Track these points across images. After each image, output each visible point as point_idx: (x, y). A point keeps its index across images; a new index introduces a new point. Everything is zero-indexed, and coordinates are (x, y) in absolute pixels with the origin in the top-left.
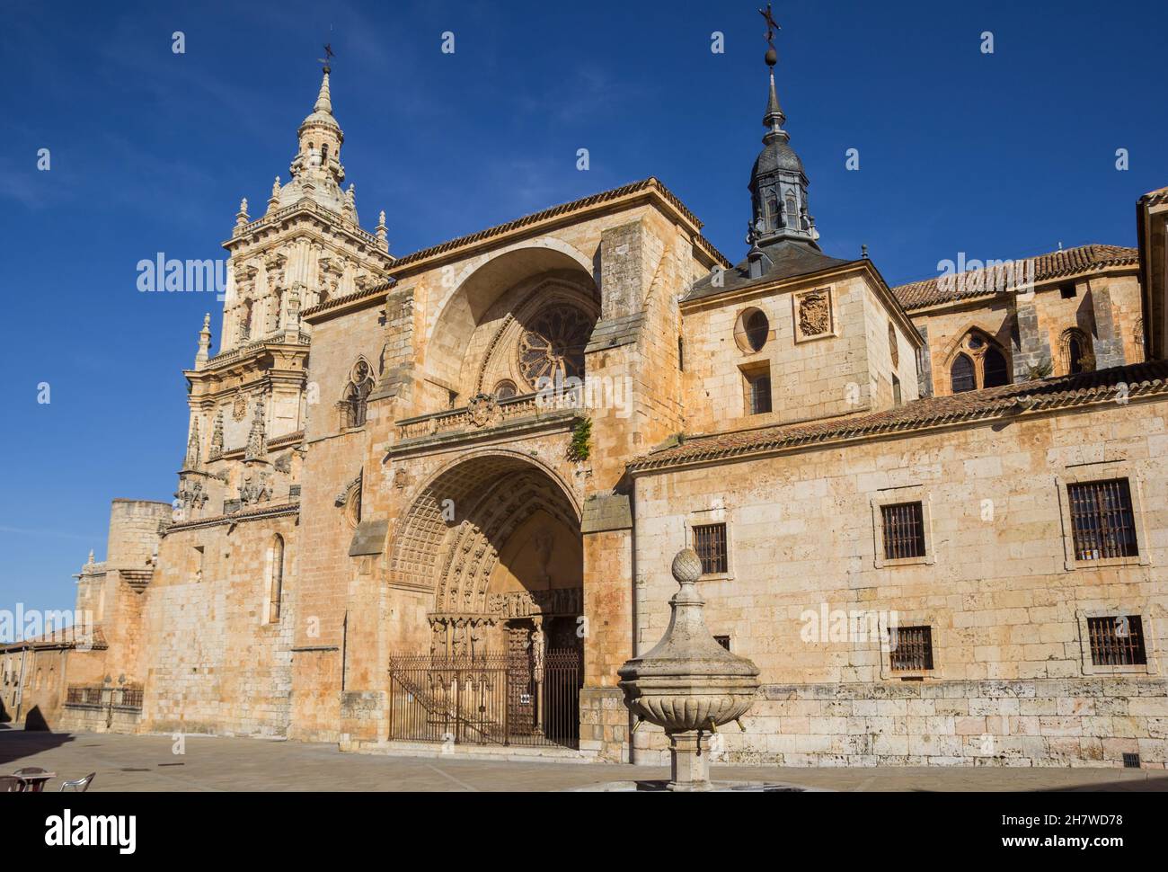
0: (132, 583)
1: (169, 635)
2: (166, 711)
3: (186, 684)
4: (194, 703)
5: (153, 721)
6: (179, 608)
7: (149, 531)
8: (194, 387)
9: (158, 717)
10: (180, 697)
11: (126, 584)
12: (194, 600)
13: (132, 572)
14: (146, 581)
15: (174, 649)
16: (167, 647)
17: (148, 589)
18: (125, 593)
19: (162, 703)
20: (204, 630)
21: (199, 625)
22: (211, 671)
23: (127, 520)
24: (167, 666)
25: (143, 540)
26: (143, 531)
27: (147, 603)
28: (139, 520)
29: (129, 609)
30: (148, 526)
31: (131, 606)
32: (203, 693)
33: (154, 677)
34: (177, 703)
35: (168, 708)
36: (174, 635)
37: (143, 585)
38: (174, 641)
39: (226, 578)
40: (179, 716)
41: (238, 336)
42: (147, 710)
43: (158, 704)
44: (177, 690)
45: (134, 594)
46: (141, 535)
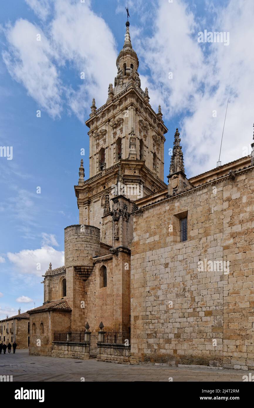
0: (81, 274)
1: (153, 289)
2: (156, 347)
3: (177, 325)
4: (191, 340)
5: (142, 354)
6: (162, 267)
7: (89, 243)
8: (80, 195)
9: (148, 352)
10: (171, 336)
11: (78, 275)
12: (180, 257)
13: (82, 268)
14: (89, 273)
15: (160, 299)
16: (152, 298)
17: (90, 278)
18: (78, 280)
19: (151, 341)
20: (195, 280)
21: (188, 277)
22: (209, 314)
23: (76, 237)
24: (153, 313)
25: (86, 248)
26: (86, 243)
27: (90, 286)
28: (84, 236)
29: (80, 289)
30: (88, 240)
31: (81, 288)
32: (200, 332)
33: (140, 322)
34: (169, 341)
35: (158, 345)
36: (159, 288)
37: (87, 276)
38: (160, 293)
39: (221, 231)
40: (172, 351)
41: (98, 168)
42: (136, 346)
43: (147, 342)
44: (167, 331)
45: (82, 281)
46: (85, 246)
